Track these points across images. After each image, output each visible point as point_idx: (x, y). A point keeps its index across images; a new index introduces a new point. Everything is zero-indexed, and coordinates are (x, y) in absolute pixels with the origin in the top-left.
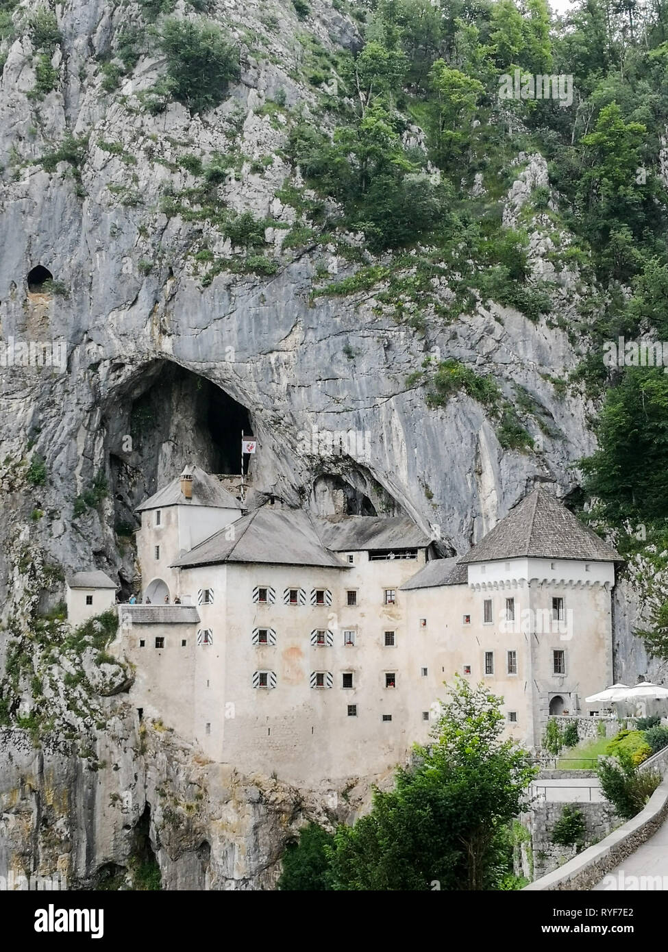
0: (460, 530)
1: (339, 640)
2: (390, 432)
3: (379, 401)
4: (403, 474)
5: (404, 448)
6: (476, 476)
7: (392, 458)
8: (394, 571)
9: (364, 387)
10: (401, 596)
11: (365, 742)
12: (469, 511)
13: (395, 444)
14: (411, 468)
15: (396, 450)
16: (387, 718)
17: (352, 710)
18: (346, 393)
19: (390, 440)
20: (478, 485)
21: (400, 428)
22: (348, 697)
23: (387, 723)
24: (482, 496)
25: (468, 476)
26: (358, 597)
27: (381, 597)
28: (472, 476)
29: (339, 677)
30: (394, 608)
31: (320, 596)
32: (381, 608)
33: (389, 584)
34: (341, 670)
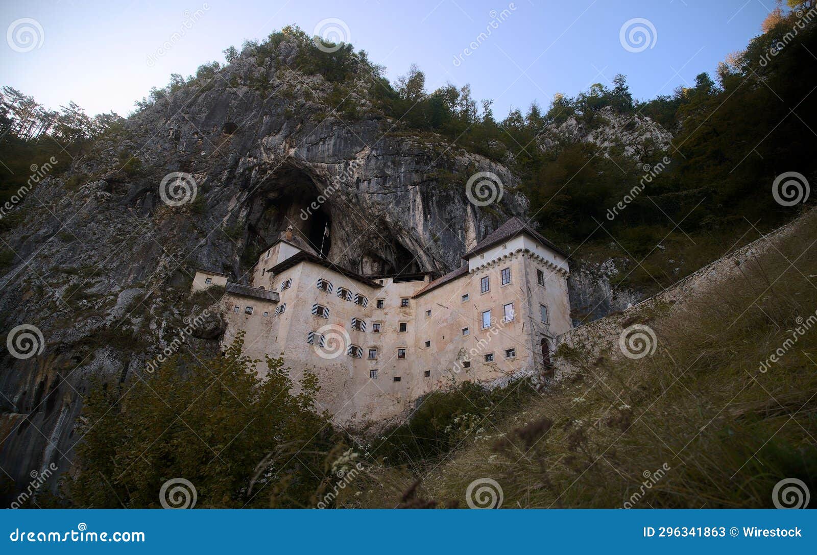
0: (453, 261)
1: (369, 328)
2: (414, 206)
3: (410, 187)
4: (420, 229)
5: (422, 215)
6: (464, 232)
7: (414, 219)
8: (409, 288)
9: (402, 179)
10: (412, 302)
11: (380, 396)
12: (459, 252)
13: (416, 212)
14: (425, 227)
15: (417, 216)
16: (397, 379)
17: (373, 373)
18: (391, 183)
19: (414, 210)
20: (464, 237)
21: (421, 203)
22: (371, 365)
23: (397, 383)
24: (467, 244)
25: (460, 231)
26: (385, 304)
27: (399, 303)
28: (462, 232)
29: (367, 352)
30: (407, 309)
31: (360, 300)
32: (399, 310)
33: (405, 295)
34: (369, 347)
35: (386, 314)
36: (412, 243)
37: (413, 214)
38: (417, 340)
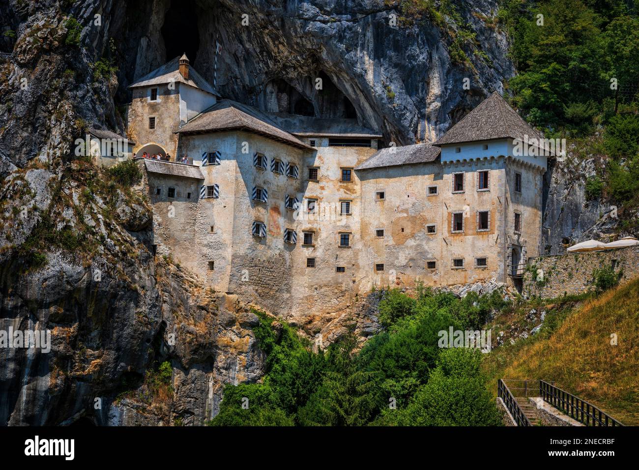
4: (370, 77)
7: (363, 63)
8: (351, 155)
10: (357, 177)
12: (417, 113)
14: (377, 73)
15: (366, 58)
16: (340, 269)
17: (311, 261)
20: (425, 92)
21: (372, 41)
22: (308, 252)
23: (340, 273)
24: (428, 101)
25: (420, 85)
26: (320, 173)
27: (339, 174)
28: (423, 85)
29: (301, 236)
30: (350, 184)
31: (292, 170)
32: (340, 184)
33: (346, 165)
34: (303, 231)
35: (322, 188)
36: (355, 91)
37: (361, 55)
38: (364, 227)
